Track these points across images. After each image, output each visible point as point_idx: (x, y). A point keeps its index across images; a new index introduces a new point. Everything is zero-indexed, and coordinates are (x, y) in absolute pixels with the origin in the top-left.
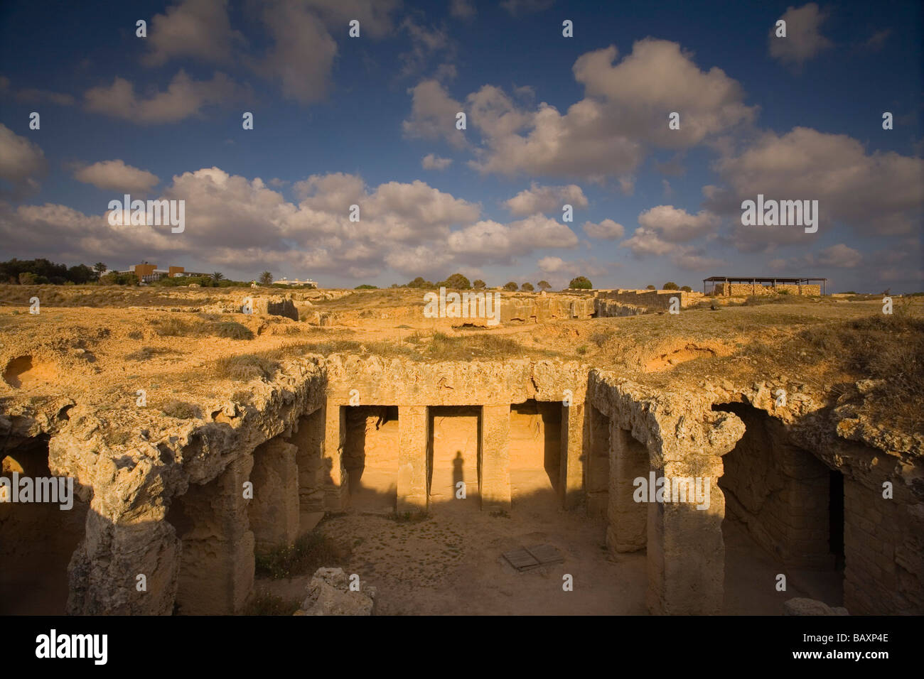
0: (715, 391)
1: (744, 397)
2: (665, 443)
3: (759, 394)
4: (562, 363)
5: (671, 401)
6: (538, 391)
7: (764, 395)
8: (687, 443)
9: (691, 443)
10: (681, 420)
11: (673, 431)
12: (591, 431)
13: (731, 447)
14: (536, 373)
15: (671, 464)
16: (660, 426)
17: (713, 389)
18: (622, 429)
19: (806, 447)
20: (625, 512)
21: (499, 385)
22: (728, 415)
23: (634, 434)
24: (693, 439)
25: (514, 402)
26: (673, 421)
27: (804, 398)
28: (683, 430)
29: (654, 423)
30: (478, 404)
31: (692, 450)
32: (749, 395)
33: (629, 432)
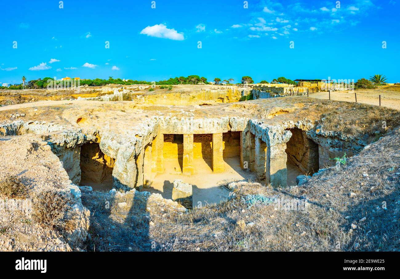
0: (287, 125)
1: (295, 125)
2: (271, 141)
3: (300, 124)
4: (240, 118)
5: (273, 128)
6: (232, 128)
7: (301, 124)
8: (277, 140)
9: (278, 140)
10: (275, 134)
11: (273, 138)
12: (250, 141)
13: (288, 140)
14: (231, 122)
15: (272, 147)
16: (269, 136)
17: (287, 124)
18: (259, 138)
19: (311, 138)
20: (260, 166)
21: (218, 126)
22: (288, 131)
23: (262, 140)
24: (278, 139)
25: (223, 132)
26: (273, 134)
27: (311, 124)
28: (276, 137)
29: (268, 135)
30: (212, 133)
31: (278, 142)
32: (297, 124)
33: (261, 139)
